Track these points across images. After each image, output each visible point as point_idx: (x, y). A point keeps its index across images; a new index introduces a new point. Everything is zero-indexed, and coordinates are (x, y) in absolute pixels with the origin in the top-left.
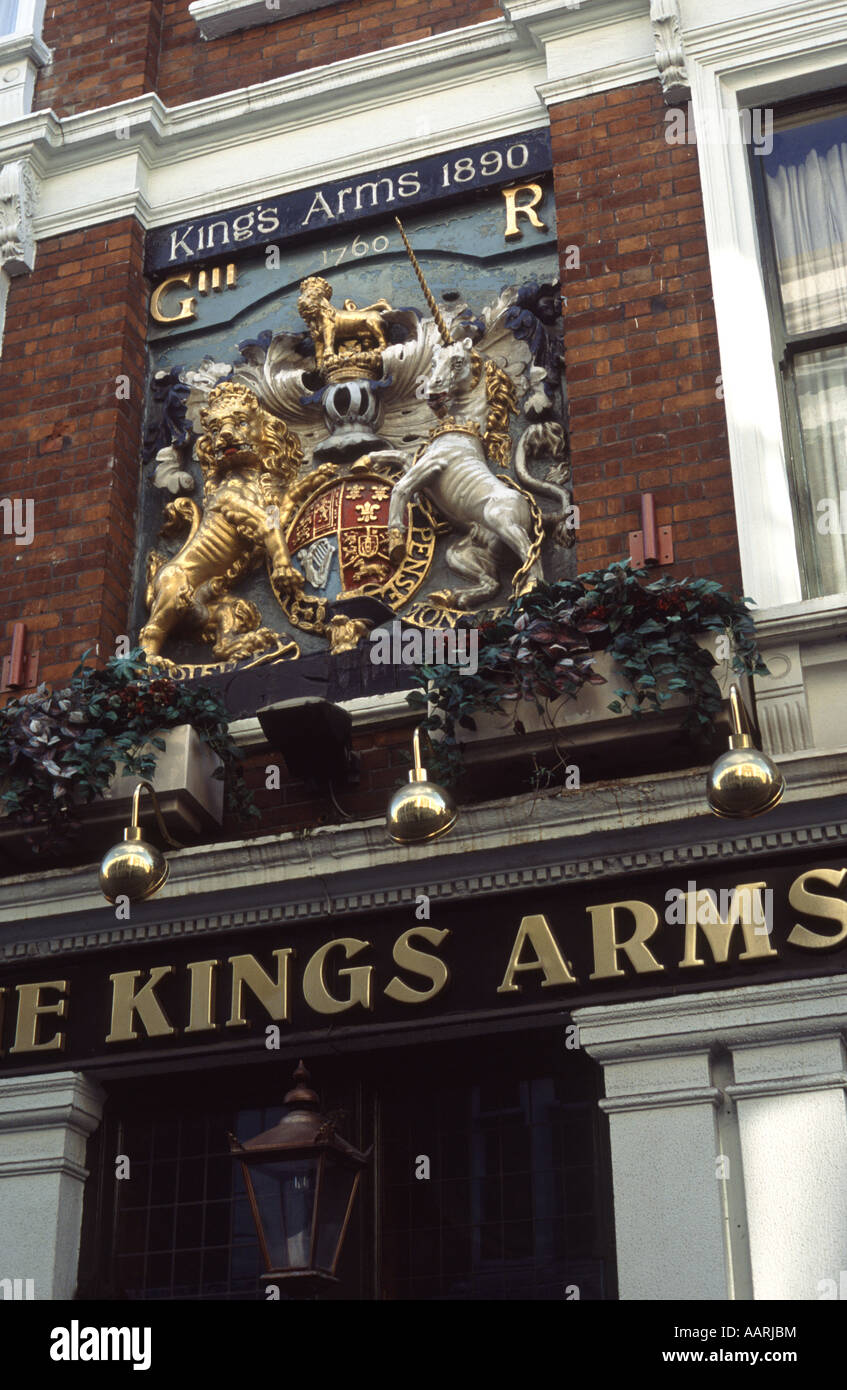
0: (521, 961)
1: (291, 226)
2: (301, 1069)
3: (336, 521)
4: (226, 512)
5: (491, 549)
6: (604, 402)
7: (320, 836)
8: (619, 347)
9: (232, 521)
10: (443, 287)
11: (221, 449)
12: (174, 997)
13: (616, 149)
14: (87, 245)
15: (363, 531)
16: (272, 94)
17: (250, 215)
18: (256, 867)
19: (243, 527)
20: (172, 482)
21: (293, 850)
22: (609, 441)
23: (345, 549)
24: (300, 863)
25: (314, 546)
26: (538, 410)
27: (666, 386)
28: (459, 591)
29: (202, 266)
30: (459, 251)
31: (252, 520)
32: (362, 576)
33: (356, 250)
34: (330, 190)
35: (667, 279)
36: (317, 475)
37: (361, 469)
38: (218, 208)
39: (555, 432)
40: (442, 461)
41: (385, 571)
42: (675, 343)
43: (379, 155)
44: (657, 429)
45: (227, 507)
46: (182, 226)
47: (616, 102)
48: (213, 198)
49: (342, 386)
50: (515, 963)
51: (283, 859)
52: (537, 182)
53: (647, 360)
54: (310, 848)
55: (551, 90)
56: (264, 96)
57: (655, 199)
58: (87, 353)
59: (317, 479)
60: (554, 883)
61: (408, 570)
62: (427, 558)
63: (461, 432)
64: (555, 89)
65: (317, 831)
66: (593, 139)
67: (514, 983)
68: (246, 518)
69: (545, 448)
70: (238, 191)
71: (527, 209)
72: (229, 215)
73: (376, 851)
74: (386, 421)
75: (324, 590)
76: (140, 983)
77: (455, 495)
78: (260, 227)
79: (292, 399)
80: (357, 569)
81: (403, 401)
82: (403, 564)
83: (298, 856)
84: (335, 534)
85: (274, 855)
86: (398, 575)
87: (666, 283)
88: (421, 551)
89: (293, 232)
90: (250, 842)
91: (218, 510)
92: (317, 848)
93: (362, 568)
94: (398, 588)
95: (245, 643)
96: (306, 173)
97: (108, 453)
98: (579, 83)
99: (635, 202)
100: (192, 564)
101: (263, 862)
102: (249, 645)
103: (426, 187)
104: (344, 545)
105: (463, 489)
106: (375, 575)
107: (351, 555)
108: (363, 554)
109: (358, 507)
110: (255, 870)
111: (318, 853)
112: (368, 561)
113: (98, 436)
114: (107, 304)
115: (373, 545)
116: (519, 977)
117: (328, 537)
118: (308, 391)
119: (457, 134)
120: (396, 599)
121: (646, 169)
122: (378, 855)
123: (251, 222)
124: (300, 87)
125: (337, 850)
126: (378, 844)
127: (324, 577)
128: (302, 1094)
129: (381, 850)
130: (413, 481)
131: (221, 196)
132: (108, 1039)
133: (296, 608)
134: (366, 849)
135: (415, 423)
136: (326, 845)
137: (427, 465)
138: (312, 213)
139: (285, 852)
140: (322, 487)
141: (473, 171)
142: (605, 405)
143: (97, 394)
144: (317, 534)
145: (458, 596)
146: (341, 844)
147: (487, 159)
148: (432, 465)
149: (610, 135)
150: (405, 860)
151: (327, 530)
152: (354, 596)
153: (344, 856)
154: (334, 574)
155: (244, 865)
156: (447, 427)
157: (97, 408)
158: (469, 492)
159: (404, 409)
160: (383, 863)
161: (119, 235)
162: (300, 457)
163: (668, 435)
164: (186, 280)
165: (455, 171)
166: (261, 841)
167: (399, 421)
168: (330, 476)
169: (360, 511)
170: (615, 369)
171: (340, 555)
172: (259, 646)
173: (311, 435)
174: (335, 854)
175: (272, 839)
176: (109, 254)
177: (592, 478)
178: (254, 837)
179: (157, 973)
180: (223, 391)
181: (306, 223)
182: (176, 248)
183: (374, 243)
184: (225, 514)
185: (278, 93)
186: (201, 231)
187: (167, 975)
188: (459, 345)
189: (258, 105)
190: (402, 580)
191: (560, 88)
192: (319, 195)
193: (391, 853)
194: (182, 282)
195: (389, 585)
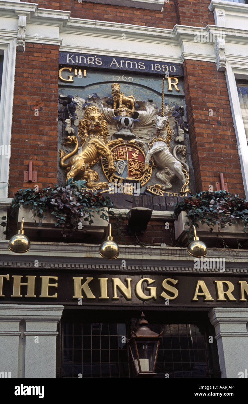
0: (199, 292)
1: (106, 65)
2: (143, 315)
3: (126, 156)
4: (97, 145)
5: (172, 176)
6: (206, 145)
7: (148, 248)
8: (209, 131)
9: (98, 148)
10: (149, 98)
11: (95, 126)
12: (95, 287)
13: (205, 78)
14: (43, 49)
15: (135, 161)
16: (103, 25)
17: (93, 58)
18: (126, 253)
19: (101, 151)
20: (70, 130)
21: (139, 251)
22: (209, 156)
23: (130, 165)
24: (139, 255)
25: (119, 162)
26: (180, 141)
27: (223, 146)
28: (163, 186)
29: (76, 67)
30: (154, 89)
31: (105, 149)
32: (134, 174)
33: (123, 78)
34: (118, 59)
35: (221, 117)
36: (118, 141)
37: (132, 143)
38: (83, 52)
39: (185, 148)
40: (162, 148)
41: (140, 174)
42: (224, 135)
43: (133, 54)
44: (221, 157)
45: (96, 144)
46: (71, 53)
47: (203, 65)
48: (82, 49)
49: (126, 118)
50: (197, 293)
51: (135, 252)
52: (177, 78)
53: (217, 137)
54: (144, 251)
55: (187, 55)
56: (100, 25)
57: (216, 95)
58: (46, 83)
59: (118, 142)
60: (204, 272)
61: (146, 175)
62: (150, 173)
63: (164, 141)
64: (188, 55)
65: (147, 247)
66: (198, 72)
67: (197, 298)
68: (103, 149)
69: (181, 152)
70: (90, 49)
71: (174, 84)
72: (87, 55)
73: (162, 255)
74: (134, 131)
75: (121, 175)
76: (83, 282)
77: (164, 159)
78: (96, 62)
79: (110, 117)
80: (133, 172)
81: (139, 126)
82: (145, 174)
83: (140, 253)
84: (126, 160)
85: (133, 251)
86: (144, 177)
87: (220, 118)
88: (149, 171)
89: (107, 67)
90: (127, 246)
91: (93, 144)
92: (146, 252)
93: (134, 172)
94: (143, 180)
95: (100, 185)
96: (111, 52)
97: (56, 116)
98: (194, 56)
99: (211, 94)
100: (84, 157)
101: (129, 252)
102: (101, 186)
103: (147, 68)
104: (129, 164)
105: (167, 158)
106: (137, 175)
107: (131, 167)
108: (135, 168)
109: (132, 154)
110: (126, 254)
111: (146, 253)
112: (136, 170)
113: (52, 110)
114: (52, 70)
115: (138, 166)
116: (198, 296)
117: (124, 160)
118: (115, 116)
119: (156, 57)
120: (143, 183)
121: (213, 86)
122: (162, 256)
123: (93, 60)
124: (111, 26)
125: (151, 253)
126: (163, 253)
127: (122, 171)
128: (145, 322)
129: (163, 255)
130: (154, 152)
131: (84, 49)
132: (74, 297)
133: (112, 178)
134: (159, 254)
135: (143, 134)
136: (149, 251)
137: (158, 148)
138: (113, 64)
139: (136, 251)
140: (119, 145)
141: (160, 69)
142: (207, 146)
143: (51, 97)
144: (120, 158)
145: (163, 187)
146: (153, 251)
147: (164, 66)
148: (160, 149)
149: (203, 73)
150: (170, 259)
151: (124, 158)
152: (132, 179)
153: (153, 255)
154: (125, 172)
155: (123, 252)
156: (161, 139)
157: (51, 101)
158: (169, 159)
159: (139, 129)
160: (164, 259)
161: (54, 50)
162: (108, 133)
163: (224, 159)
164: (70, 70)
165: (155, 67)
166: (130, 246)
167: (138, 132)
168: (122, 142)
169: (133, 155)
170: (209, 137)
171: (128, 166)
172: (104, 187)
173: (111, 128)
174: (150, 254)
175: (134, 246)
176: (51, 54)
177: (205, 165)
178: (128, 244)
179: (89, 279)
180: (94, 109)
181: (111, 66)
182: (68, 60)
183: (129, 78)
184: (96, 146)
185: (105, 25)
186: (77, 57)
187: (92, 280)
188: (165, 117)
189: (98, 27)
190: (144, 178)
191: (189, 55)
192: (115, 59)
193: (166, 257)
194: (69, 70)
195: (141, 178)
